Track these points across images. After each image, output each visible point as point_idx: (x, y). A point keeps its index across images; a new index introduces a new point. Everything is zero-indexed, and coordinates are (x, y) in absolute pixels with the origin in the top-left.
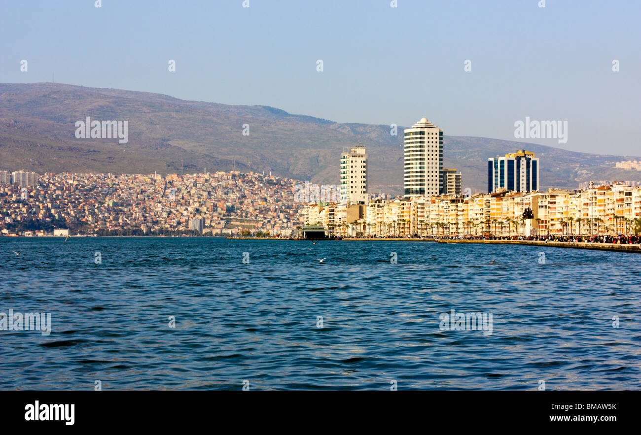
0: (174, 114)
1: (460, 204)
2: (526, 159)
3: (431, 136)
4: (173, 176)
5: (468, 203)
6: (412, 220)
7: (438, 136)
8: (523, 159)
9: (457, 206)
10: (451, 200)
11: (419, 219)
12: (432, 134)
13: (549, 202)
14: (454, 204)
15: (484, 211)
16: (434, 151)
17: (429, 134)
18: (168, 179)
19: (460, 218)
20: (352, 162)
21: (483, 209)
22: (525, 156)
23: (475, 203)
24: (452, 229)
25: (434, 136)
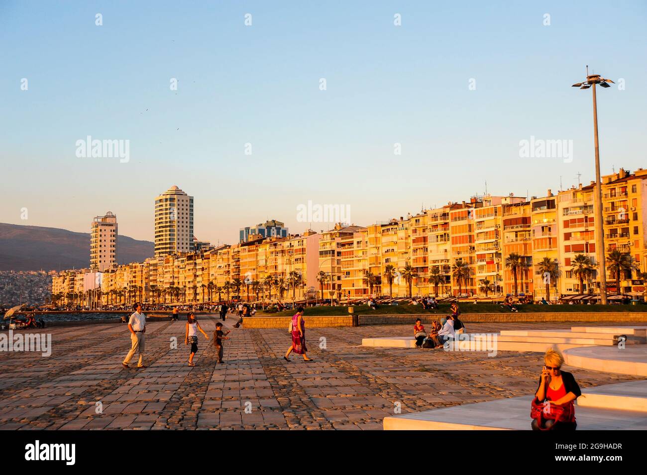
0: (65, 239)
1: (199, 261)
2: (276, 228)
3: (181, 203)
4: (53, 271)
5: (209, 259)
6: (144, 285)
7: (188, 203)
8: (273, 228)
9: (195, 264)
10: (188, 257)
11: (151, 284)
12: (183, 201)
13: (338, 244)
14: (191, 261)
15: (232, 267)
16: (185, 218)
17: (179, 200)
18: (50, 273)
19: (199, 279)
20: (101, 230)
21: (229, 265)
22: (275, 226)
23: (219, 257)
24: (189, 296)
25: (185, 203)
